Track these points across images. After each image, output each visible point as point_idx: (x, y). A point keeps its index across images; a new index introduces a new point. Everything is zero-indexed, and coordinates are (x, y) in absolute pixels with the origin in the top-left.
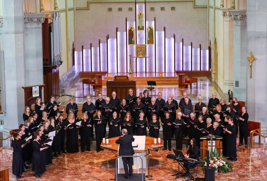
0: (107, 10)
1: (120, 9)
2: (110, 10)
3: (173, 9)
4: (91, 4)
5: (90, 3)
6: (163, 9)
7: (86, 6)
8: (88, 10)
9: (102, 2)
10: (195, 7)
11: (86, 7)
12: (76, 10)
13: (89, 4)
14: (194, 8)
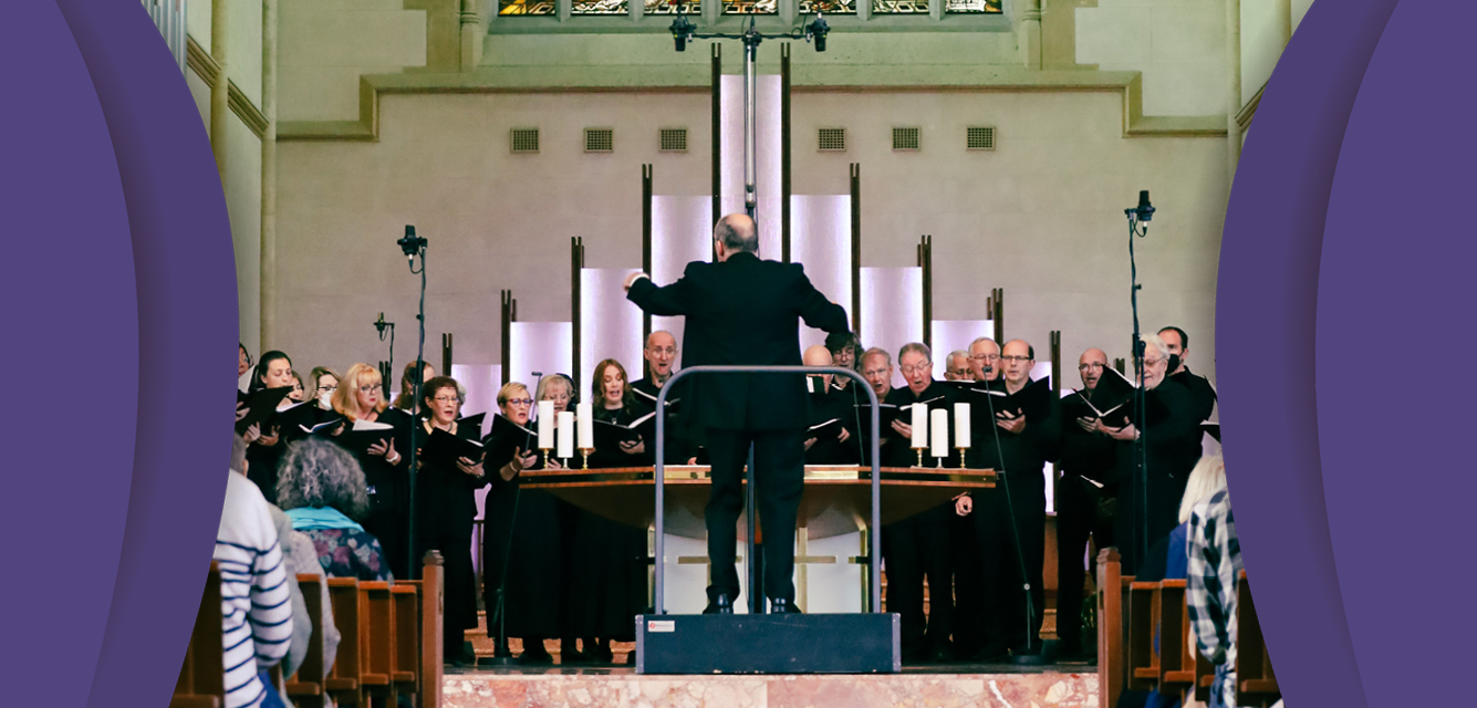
0: (501, 145)
1: (599, 141)
2: (526, 141)
3: (980, 138)
4: (387, 100)
5: (380, 92)
6: (906, 139)
7: (354, 114)
8: (368, 138)
9: (471, 85)
10: (1137, 128)
11: (352, 123)
12: (279, 138)
13: (374, 93)
14: (1133, 134)
